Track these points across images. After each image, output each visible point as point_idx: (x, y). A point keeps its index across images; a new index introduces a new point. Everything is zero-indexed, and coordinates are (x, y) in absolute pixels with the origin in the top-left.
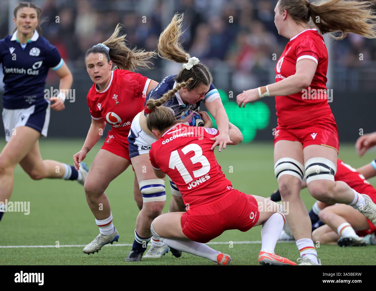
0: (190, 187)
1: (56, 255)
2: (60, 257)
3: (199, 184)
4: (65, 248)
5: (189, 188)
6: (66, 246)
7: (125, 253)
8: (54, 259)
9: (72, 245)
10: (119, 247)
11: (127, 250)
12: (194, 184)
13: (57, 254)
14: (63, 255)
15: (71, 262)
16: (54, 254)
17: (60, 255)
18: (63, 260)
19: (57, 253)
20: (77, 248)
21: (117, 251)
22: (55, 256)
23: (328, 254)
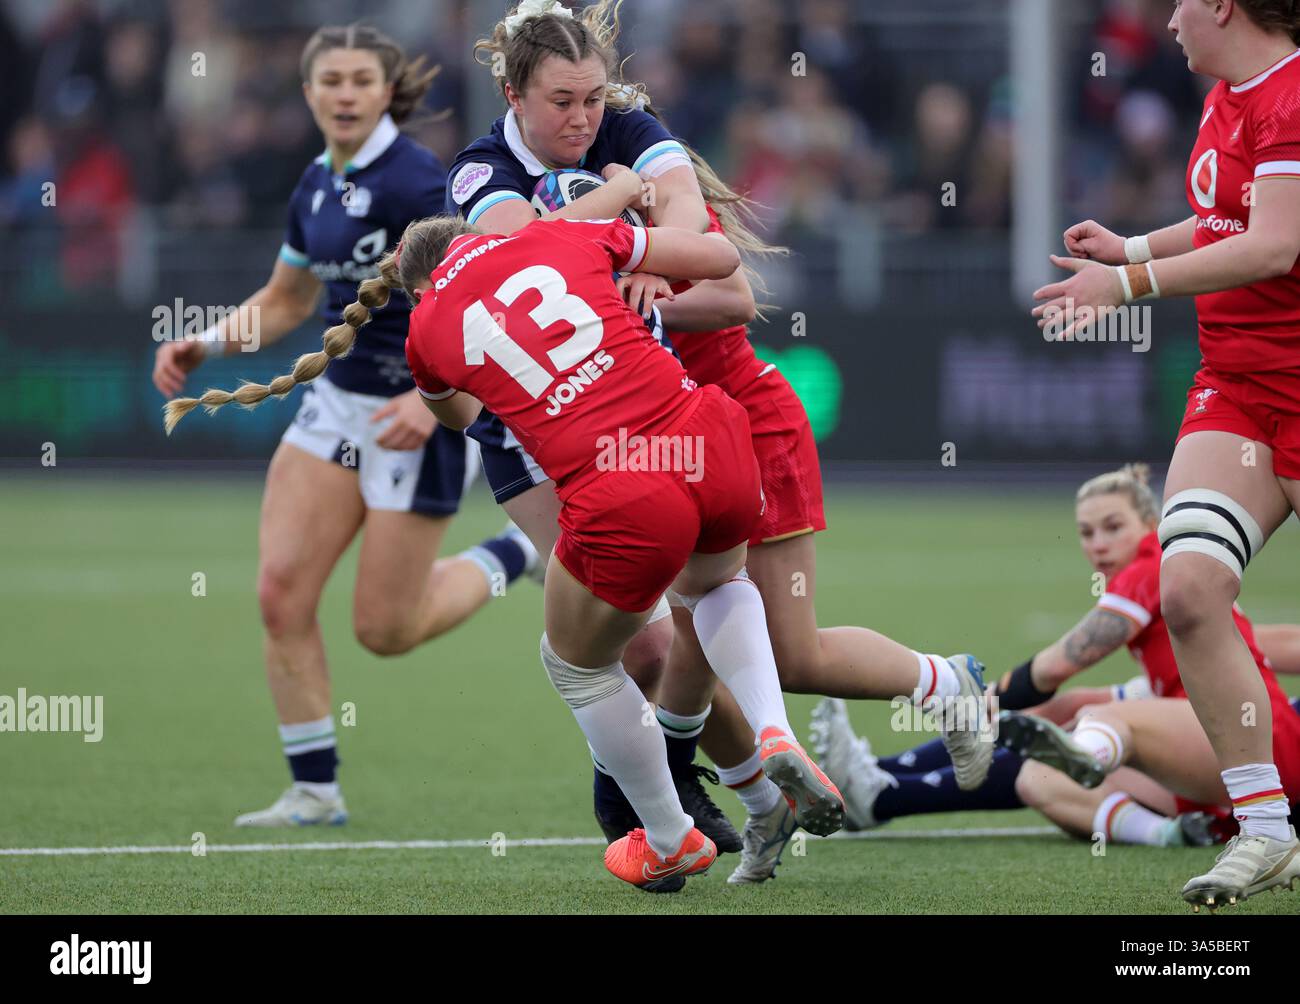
0: (553, 407)
1: (96, 881)
2: (111, 886)
3: (581, 390)
4: (130, 855)
5: (553, 413)
6: (134, 849)
7: (335, 874)
8: (91, 894)
9: (155, 845)
10: (316, 852)
11: (343, 866)
12: (565, 394)
13: (101, 879)
14: (121, 881)
15: (148, 905)
16: (91, 876)
17: (110, 882)
18: (122, 898)
19: (103, 876)
20: (169, 855)
21: (309, 868)
22: (93, 885)
23: (1044, 879)
